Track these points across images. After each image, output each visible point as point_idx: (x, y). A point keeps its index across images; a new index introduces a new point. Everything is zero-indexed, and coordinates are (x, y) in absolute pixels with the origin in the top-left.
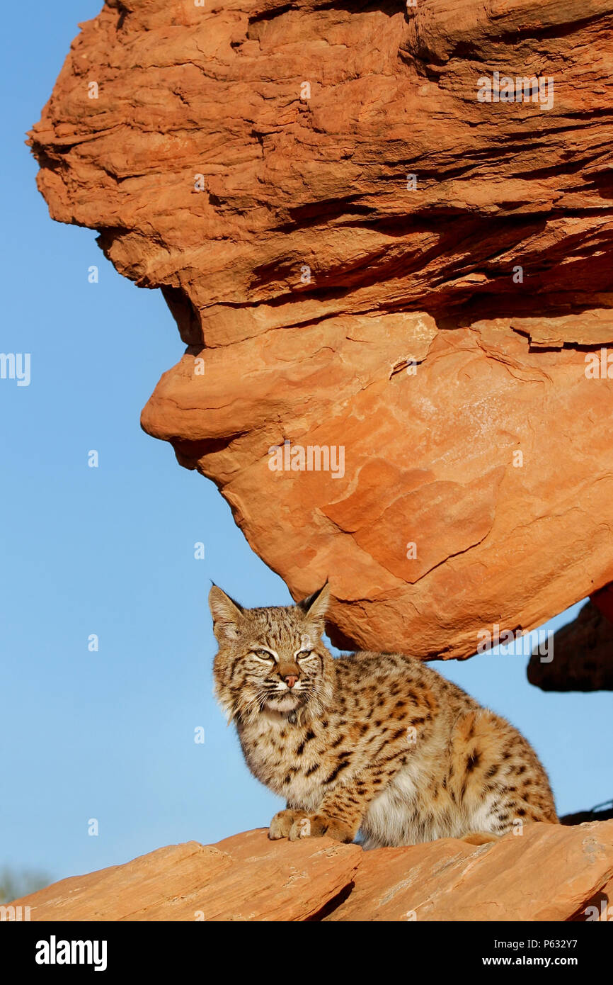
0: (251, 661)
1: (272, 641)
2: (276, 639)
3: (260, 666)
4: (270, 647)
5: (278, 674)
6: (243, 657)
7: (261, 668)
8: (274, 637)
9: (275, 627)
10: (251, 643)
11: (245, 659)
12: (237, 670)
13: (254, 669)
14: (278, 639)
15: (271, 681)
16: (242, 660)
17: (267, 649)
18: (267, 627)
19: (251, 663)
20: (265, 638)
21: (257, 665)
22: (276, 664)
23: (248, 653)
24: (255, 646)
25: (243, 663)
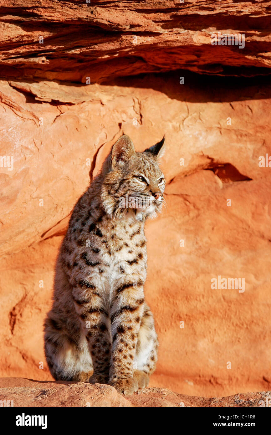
0: (133, 182)
1: (147, 171)
2: (149, 171)
3: (139, 185)
4: (145, 175)
5: (151, 191)
6: (129, 179)
7: (139, 187)
8: (148, 169)
9: (148, 165)
10: (135, 171)
11: (130, 180)
12: (122, 186)
13: (135, 187)
14: (150, 171)
15: (145, 195)
16: (128, 181)
17: (143, 176)
18: (143, 164)
19: (133, 183)
20: (142, 169)
21: (137, 184)
22: (148, 185)
23: (132, 177)
24: (137, 173)
25: (128, 182)
